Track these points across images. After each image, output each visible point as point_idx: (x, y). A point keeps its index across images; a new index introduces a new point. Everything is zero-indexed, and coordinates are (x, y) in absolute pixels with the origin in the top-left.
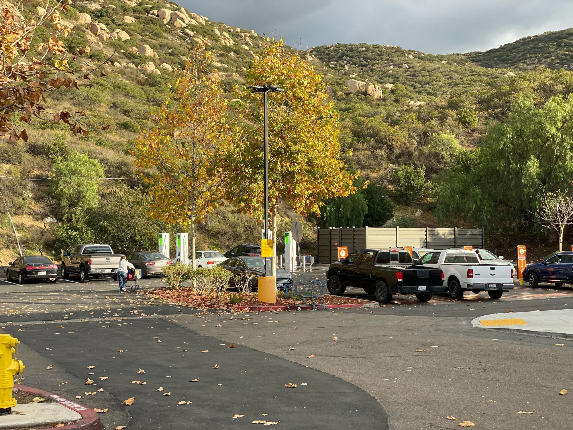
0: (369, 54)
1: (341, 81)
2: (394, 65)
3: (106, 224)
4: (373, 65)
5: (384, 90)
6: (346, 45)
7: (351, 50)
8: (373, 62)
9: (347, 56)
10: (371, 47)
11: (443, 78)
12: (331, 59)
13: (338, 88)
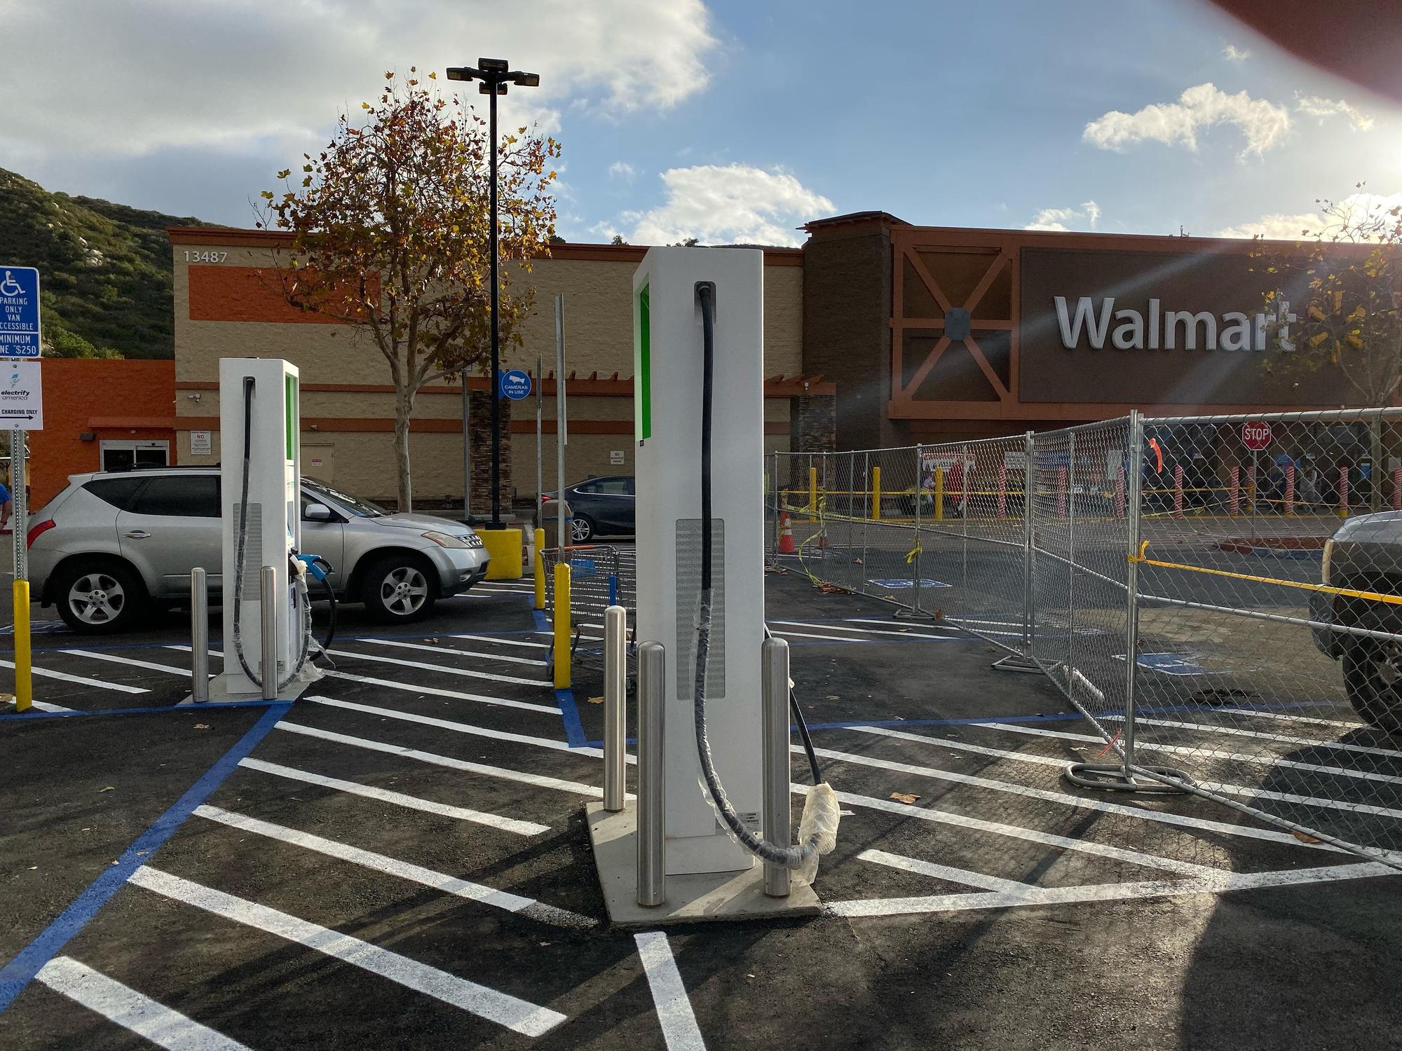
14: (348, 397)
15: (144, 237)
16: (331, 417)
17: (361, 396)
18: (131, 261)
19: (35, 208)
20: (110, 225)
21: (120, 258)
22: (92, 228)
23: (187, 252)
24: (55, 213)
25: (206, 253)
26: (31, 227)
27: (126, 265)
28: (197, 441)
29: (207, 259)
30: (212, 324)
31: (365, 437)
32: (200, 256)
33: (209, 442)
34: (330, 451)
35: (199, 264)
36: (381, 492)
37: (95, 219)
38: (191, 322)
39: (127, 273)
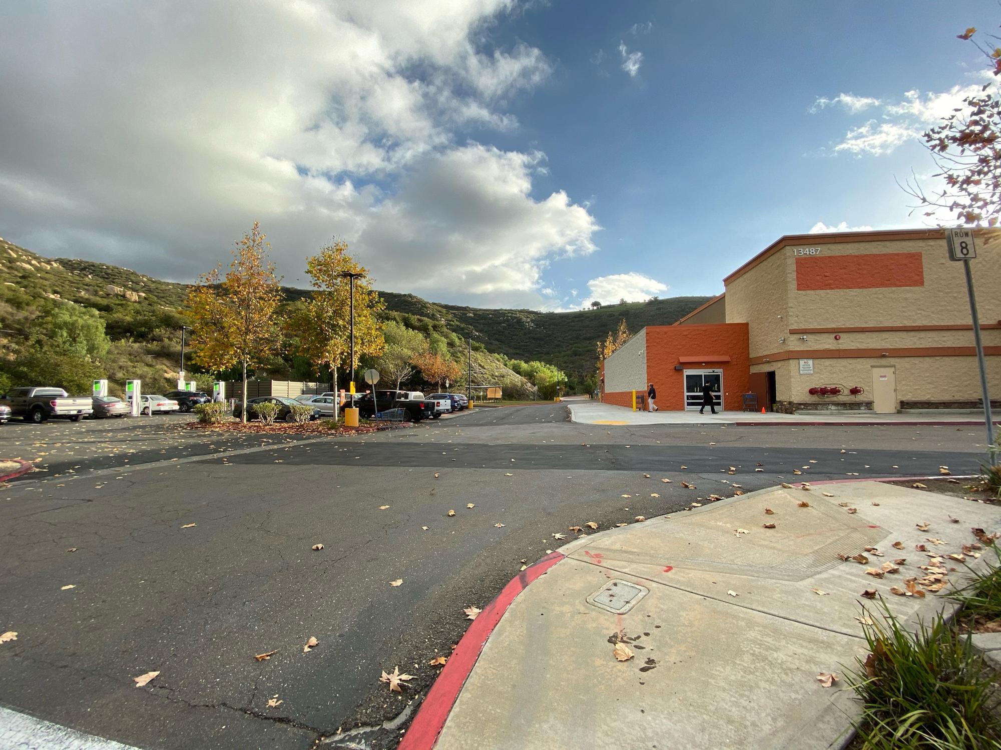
0: (109, 271)
1: (100, 285)
2: (132, 282)
3: (25, 369)
4: (114, 279)
5: (139, 296)
6: (88, 262)
7: (93, 266)
8: (114, 277)
9: (89, 269)
10: (111, 267)
11: (174, 296)
12: (75, 269)
13: (99, 289)
14: (903, 335)
15: (454, 314)
16: (892, 347)
17: (913, 334)
18: (453, 321)
19: (423, 307)
20: (444, 311)
21: (450, 321)
22: (440, 312)
23: (795, 250)
24: (429, 308)
25: (807, 249)
26: (423, 312)
27: (452, 323)
28: (804, 365)
29: (808, 253)
30: (812, 292)
31: (916, 361)
32: (803, 252)
33: (811, 366)
34: (893, 369)
35: (803, 256)
36: (929, 397)
37: (440, 309)
38: (799, 292)
39: (452, 326)
